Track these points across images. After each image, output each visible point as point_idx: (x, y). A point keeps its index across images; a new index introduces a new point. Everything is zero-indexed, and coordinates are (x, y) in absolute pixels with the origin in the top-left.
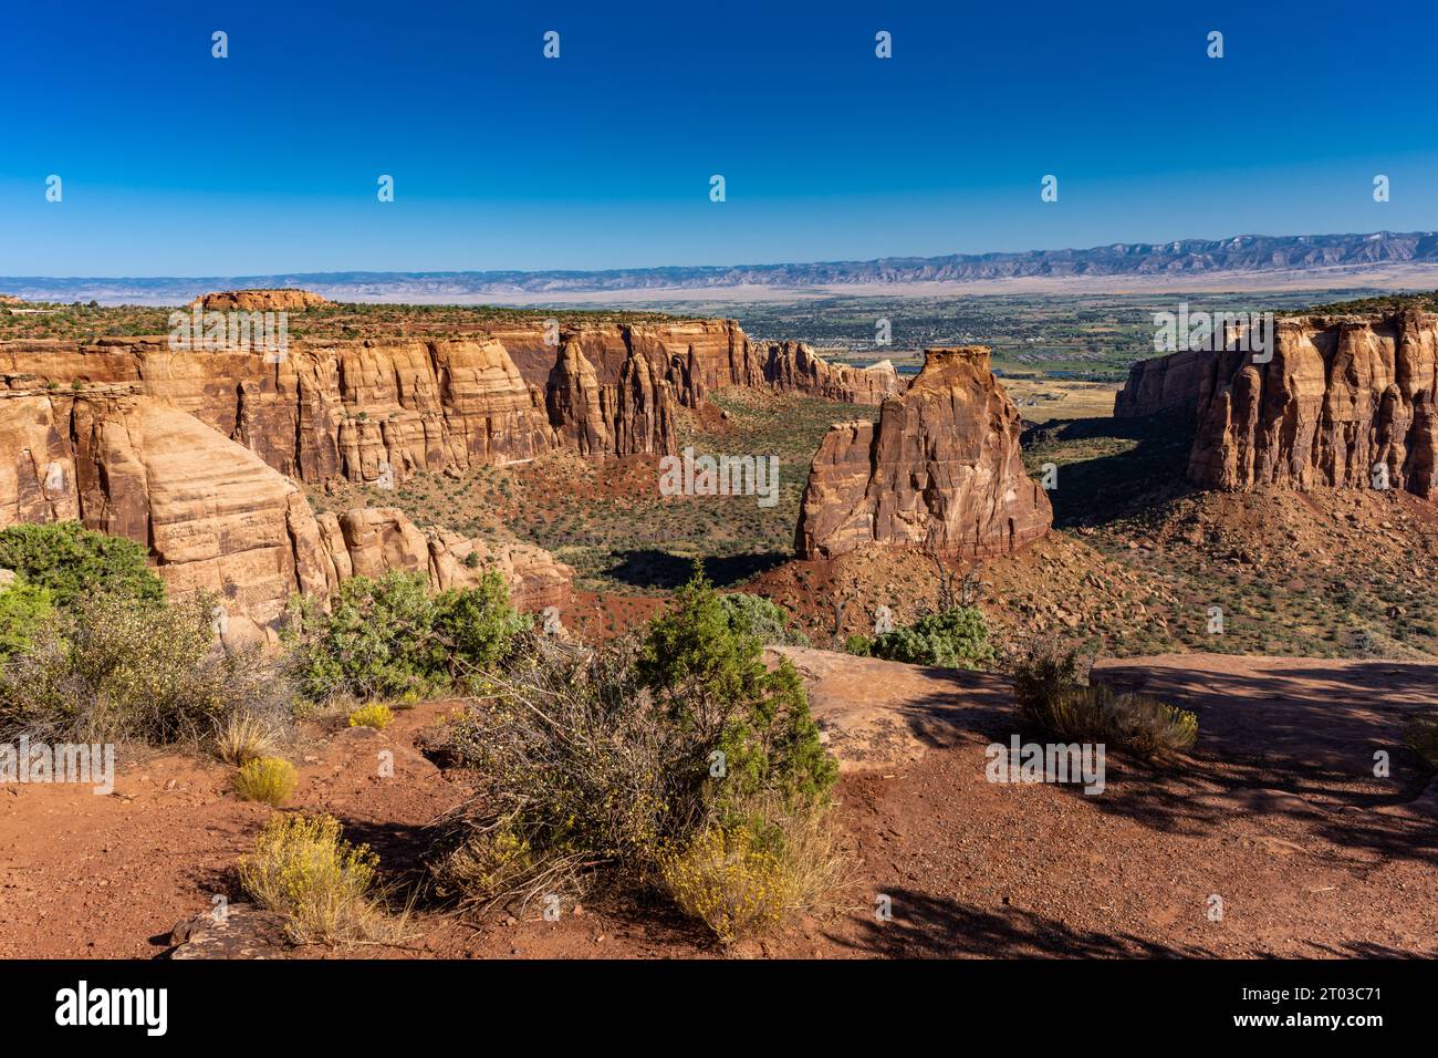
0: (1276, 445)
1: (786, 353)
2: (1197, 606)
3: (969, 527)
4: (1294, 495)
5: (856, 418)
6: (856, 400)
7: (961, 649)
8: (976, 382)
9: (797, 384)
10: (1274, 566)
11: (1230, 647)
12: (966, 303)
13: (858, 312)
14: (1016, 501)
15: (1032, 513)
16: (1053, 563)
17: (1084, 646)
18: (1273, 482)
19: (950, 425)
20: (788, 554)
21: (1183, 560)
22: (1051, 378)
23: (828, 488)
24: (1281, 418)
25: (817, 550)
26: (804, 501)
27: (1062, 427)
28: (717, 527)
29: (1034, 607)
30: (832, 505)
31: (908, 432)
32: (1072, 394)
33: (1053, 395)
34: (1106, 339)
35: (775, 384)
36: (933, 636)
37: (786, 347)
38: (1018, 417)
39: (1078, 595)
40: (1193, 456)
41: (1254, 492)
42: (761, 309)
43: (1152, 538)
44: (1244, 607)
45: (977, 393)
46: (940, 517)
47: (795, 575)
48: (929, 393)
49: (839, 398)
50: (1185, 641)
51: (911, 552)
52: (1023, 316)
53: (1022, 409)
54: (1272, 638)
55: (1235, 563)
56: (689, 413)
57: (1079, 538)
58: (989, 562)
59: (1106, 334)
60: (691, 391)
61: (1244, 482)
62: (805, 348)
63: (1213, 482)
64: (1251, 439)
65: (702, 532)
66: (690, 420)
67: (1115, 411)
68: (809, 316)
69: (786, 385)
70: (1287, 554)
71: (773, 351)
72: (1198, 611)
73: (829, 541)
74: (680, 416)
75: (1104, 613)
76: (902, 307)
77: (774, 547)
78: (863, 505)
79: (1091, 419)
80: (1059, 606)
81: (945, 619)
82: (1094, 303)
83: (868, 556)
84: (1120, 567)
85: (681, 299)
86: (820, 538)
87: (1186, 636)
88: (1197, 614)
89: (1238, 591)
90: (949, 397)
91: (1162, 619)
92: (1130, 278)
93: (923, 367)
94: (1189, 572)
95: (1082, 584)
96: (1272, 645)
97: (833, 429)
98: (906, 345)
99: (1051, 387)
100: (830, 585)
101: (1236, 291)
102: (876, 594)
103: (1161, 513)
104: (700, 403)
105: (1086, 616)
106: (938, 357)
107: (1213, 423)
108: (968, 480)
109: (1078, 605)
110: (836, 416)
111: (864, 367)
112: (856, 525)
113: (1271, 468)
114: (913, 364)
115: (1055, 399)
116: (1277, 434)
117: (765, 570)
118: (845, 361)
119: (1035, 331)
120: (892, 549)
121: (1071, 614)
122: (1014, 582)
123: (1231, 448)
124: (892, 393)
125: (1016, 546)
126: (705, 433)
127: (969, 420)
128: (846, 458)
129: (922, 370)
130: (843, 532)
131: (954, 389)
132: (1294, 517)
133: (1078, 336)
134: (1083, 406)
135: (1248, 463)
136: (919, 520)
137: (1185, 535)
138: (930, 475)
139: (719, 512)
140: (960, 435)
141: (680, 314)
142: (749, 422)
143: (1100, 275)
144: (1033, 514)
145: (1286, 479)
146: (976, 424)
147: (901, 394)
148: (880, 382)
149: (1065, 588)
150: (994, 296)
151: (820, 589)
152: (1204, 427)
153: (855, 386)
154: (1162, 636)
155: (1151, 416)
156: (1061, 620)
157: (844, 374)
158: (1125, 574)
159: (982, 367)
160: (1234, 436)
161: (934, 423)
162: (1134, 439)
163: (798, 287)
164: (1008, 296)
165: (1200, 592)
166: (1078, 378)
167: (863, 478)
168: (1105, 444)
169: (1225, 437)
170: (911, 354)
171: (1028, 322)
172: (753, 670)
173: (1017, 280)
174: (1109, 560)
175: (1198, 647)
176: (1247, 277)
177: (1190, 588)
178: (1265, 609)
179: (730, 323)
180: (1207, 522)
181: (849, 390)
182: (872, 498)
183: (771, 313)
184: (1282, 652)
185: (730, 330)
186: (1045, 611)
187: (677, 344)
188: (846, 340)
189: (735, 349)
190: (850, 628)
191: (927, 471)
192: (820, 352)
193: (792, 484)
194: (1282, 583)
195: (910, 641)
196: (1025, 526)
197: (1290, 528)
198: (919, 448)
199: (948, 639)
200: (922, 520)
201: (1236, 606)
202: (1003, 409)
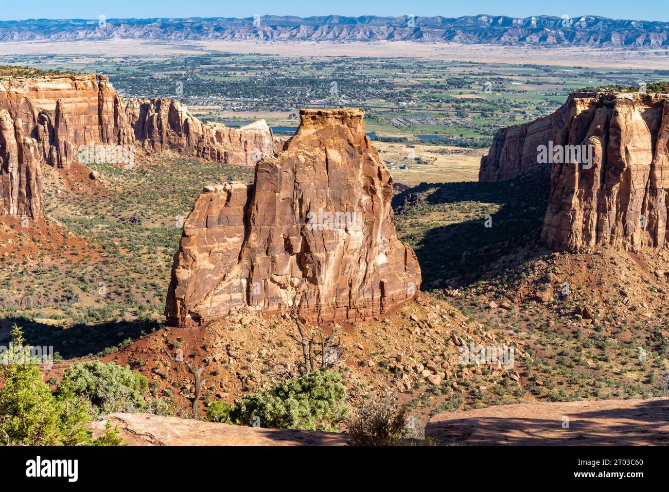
0: (614, 209)
1: (158, 110)
2: (545, 360)
3: (342, 290)
4: (626, 255)
5: (230, 180)
6: (231, 161)
7: (318, 411)
8: (351, 144)
9: (170, 143)
10: (608, 320)
11: (571, 395)
12: (341, 65)
13: (233, 69)
14: (387, 264)
15: (401, 275)
16: (421, 324)
17: (446, 402)
18: (611, 243)
19: (324, 188)
20: (159, 321)
21: (536, 317)
22: (422, 142)
23: (201, 252)
24: (618, 185)
25: (188, 316)
26: (175, 266)
27: (432, 191)
28: (85, 294)
29: (402, 367)
30: (205, 270)
31: (284, 194)
32: (441, 159)
33: (424, 159)
34: (473, 105)
35: (146, 143)
36: (291, 400)
37: (158, 104)
38: (390, 180)
39: (442, 355)
40: (547, 219)
41: (596, 253)
42: (133, 64)
43: (509, 298)
44: (583, 358)
45: (352, 155)
46: (314, 281)
47: (166, 342)
48: (304, 154)
49: (213, 158)
50: (534, 393)
51: (284, 317)
52: (396, 80)
53: (395, 173)
54: (603, 384)
55: (577, 318)
56: (55, 172)
57: (445, 300)
58: (360, 326)
59: (473, 101)
60: (58, 150)
61: (588, 244)
62: (177, 105)
63: (562, 245)
64: (594, 204)
65: (69, 298)
66: (57, 182)
67: (480, 175)
68: (183, 73)
69: (158, 144)
70: (619, 309)
71: (145, 108)
72: (545, 364)
73: (201, 307)
74: (46, 175)
75: (465, 370)
76: (278, 65)
77: (144, 314)
78: (237, 270)
79: (458, 183)
80: (425, 365)
81: (304, 383)
82: (460, 70)
83: (241, 322)
84: (481, 326)
85: (49, 53)
86: (193, 304)
87: (535, 388)
88: (544, 367)
89: (579, 344)
90: (324, 159)
91: (515, 374)
92: (494, 47)
93: (299, 128)
94: (540, 329)
95: (446, 344)
96: (604, 391)
97: (206, 191)
98: (281, 105)
99: (423, 151)
100: (202, 352)
101: (584, 66)
102: (248, 360)
103: (518, 274)
104: (67, 163)
105: (449, 374)
106: (314, 118)
107: (564, 188)
108: (342, 243)
109: (442, 364)
110: (209, 177)
111: (239, 127)
112: (229, 290)
113: (609, 230)
114: (289, 125)
115: (426, 163)
116: (615, 200)
117: (135, 337)
118: (220, 120)
119: (407, 95)
120: (265, 314)
121: (435, 373)
122: (384, 344)
123: (578, 212)
124: (268, 155)
125: (387, 308)
126: (72, 194)
127: (343, 183)
128: (219, 221)
129: (297, 130)
130: (215, 298)
131: (329, 151)
132: (626, 275)
133: (448, 102)
134: (451, 170)
135: (592, 226)
136: (292, 284)
137: (538, 294)
138: (304, 239)
139: (87, 278)
140: (334, 198)
141: (47, 69)
142: (117, 183)
143: (467, 43)
144: (403, 277)
145: (621, 240)
146: (349, 187)
147: (276, 155)
148: (255, 143)
149: (430, 348)
150: (369, 59)
151: (192, 356)
152: (556, 192)
153: (229, 146)
154: (515, 389)
155: (511, 180)
156: (426, 379)
157: (218, 134)
158: (485, 333)
159: (356, 129)
160: (580, 200)
161: (309, 186)
162: (497, 203)
163: (172, 42)
164: (382, 59)
165: (548, 346)
166: (447, 142)
167: (237, 243)
168: (470, 207)
169: (573, 202)
170: (287, 114)
171: (401, 86)
172: (76, 437)
173: (390, 44)
174: (471, 320)
175: (544, 397)
176: (591, 53)
177: (540, 343)
178: (600, 360)
179: (100, 78)
180: (557, 282)
181: (222, 151)
182: (245, 262)
183: (144, 69)
184: (610, 396)
185: (100, 85)
186: (412, 371)
187: (45, 100)
188: (221, 98)
189: (105, 105)
190: (222, 395)
191: (302, 234)
192: (194, 110)
193: (163, 249)
194: (614, 335)
195: (269, 406)
196: (395, 289)
197: (622, 285)
198: (294, 211)
199: (305, 402)
200: (296, 284)
201: (577, 358)
202: (376, 172)
